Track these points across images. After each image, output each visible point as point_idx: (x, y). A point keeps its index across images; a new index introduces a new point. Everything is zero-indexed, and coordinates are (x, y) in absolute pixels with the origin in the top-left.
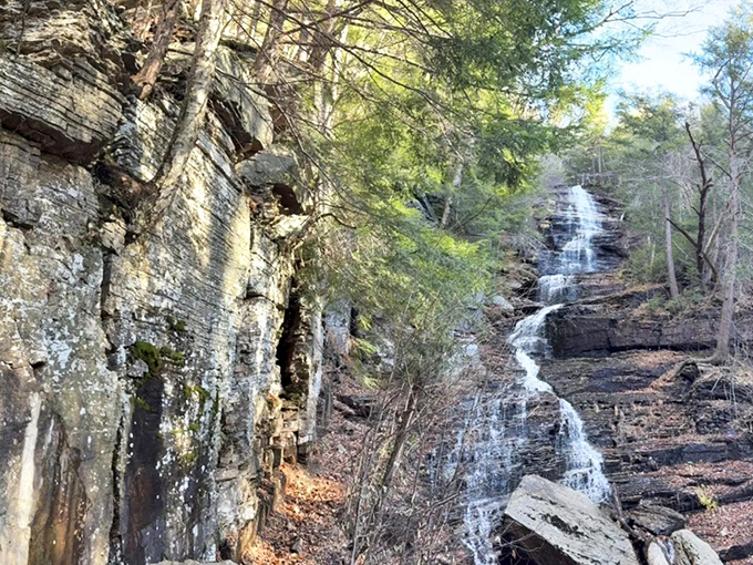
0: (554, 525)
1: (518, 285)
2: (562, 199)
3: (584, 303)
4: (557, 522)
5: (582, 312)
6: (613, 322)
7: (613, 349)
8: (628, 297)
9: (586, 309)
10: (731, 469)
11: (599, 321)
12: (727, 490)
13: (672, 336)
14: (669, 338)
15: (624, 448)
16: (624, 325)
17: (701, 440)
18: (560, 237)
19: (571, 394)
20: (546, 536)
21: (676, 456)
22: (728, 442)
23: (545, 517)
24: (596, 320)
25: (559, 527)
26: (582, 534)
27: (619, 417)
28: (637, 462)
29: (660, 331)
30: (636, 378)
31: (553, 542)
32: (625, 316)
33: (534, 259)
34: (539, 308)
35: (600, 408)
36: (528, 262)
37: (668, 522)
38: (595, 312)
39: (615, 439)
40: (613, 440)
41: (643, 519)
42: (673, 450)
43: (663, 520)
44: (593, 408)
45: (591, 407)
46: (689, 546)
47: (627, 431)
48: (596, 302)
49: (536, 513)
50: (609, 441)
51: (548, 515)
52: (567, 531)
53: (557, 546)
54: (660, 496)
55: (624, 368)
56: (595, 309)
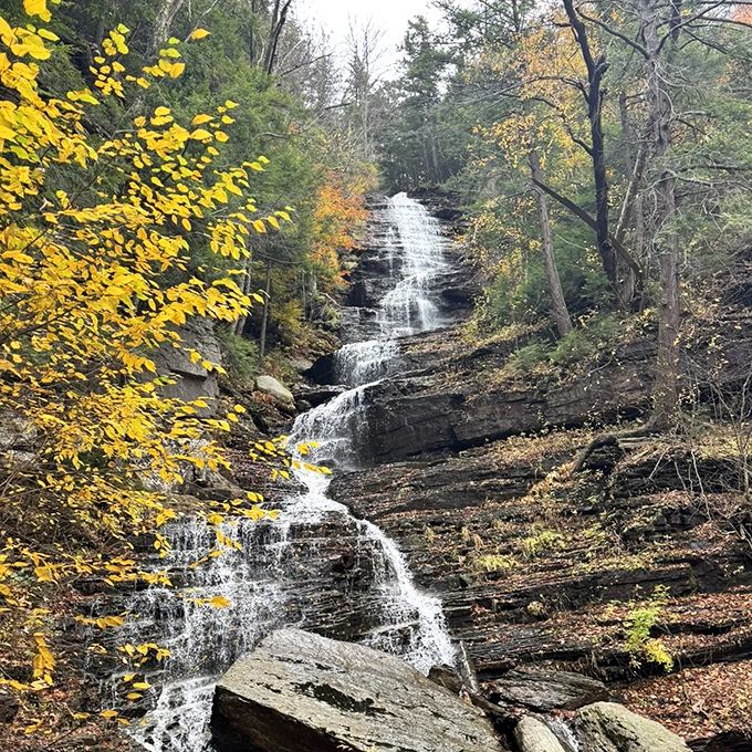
0: (320, 699)
1: (307, 365)
2: (376, 217)
3: (408, 376)
4: (326, 694)
5: (404, 391)
6: (458, 400)
7: (457, 446)
8: (482, 353)
9: (411, 385)
10: (705, 608)
11: (435, 400)
12: (700, 641)
13: (568, 405)
14: (562, 410)
15: (480, 589)
16: (478, 402)
17: (635, 562)
18: (374, 284)
19: (380, 515)
20: (301, 715)
21: (584, 594)
22: (695, 562)
23: (302, 688)
24: (428, 399)
25: (331, 702)
26: (382, 711)
27: (471, 543)
28: (507, 607)
29: (543, 402)
30: (502, 481)
31: (314, 723)
32: (479, 388)
33: (334, 322)
34: (336, 394)
35: (436, 532)
36: (326, 328)
37: (571, 693)
38: (426, 388)
39: (464, 577)
40: (461, 580)
41: (517, 692)
42: (576, 583)
43: (560, 690)
44: (422, 533)
45: (418, 532)
46: (615, 725)
47: (487, 564)
48: (429, 373)
49: (283, 682)
50: (453, 580)
51: (309, 684)
52: (349, 707)
53: (324, 730)
54: (556, 658)
55: (480, 469)
56: (426, 383)
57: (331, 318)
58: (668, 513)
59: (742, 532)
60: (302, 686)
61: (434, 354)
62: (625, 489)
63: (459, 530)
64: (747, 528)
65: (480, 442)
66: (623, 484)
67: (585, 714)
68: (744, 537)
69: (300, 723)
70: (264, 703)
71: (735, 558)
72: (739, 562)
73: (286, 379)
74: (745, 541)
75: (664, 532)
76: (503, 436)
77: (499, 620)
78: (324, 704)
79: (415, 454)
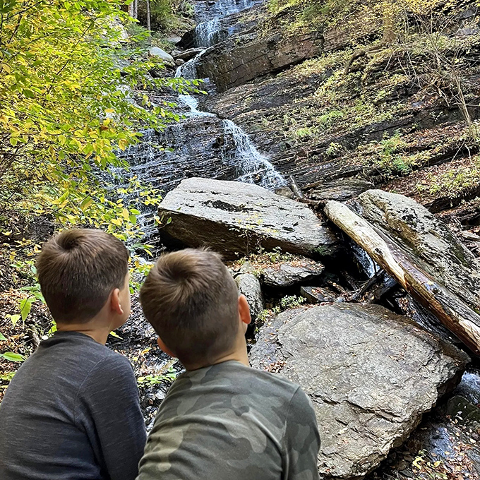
0: (217, 207)
1: (178, 39)
3: (240, 35)
4: (219, 205)
5: (239, 44)
6: (272, 44)
7: (275, 72)
8: (282, 15)
9: (243, 40)
11: (258, 46)
13: (336, 38)
15: (298, 147)
17: (381, 117)
20: (207, 216)
21: (355, 139)
22: (415, 113)
24: (254, 46)
25: (223, 209)
26: (252, 209)
27: (290, 123)
28: (314, 153)
29: (322, 38)
31: (215, 219)
33: (190, 12)
34: (198, 52)
35: (269, 120)
36: (186, 16)
37: (354, 189)
38: (251, 40)
39: (288, 142)
40: (287, 144)
41: (324, 194)
42: (351, 134)
43: (347, 189)
44: (261, 122)
45: (259, 122)
46: (378, 198)
47: (301, 134)
48: (252, 31)
49: (195, 202)
50: (282, 146)
51: (209, 201)
52: (232, 210)
53: (221, 221)
54: (345, 177)
55: (290, 81)
56: (252, 38)
57: (188, 9)
58: (398, 88)
59: (440, 93)
60: (205, 203)
61: (254, 21)
62: (373, 79)
63: (282, 117)
64: (442, 90)
65: (287, 67)
66: (371, 76)
67: (362, 197)
68: (441, 96)
69: (207, 220)
70: (186, 213)
71: (438, 108)
72: (440, 110)
73: (166, 49)
74: (441, 97)
75: (397, 100)
76: (300, 62)
77: (310, 162)
78: (219, 210)
79: (251, 80)
